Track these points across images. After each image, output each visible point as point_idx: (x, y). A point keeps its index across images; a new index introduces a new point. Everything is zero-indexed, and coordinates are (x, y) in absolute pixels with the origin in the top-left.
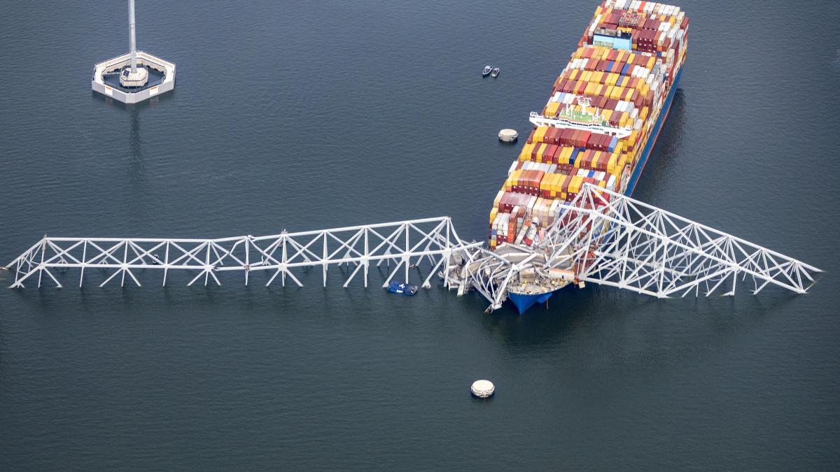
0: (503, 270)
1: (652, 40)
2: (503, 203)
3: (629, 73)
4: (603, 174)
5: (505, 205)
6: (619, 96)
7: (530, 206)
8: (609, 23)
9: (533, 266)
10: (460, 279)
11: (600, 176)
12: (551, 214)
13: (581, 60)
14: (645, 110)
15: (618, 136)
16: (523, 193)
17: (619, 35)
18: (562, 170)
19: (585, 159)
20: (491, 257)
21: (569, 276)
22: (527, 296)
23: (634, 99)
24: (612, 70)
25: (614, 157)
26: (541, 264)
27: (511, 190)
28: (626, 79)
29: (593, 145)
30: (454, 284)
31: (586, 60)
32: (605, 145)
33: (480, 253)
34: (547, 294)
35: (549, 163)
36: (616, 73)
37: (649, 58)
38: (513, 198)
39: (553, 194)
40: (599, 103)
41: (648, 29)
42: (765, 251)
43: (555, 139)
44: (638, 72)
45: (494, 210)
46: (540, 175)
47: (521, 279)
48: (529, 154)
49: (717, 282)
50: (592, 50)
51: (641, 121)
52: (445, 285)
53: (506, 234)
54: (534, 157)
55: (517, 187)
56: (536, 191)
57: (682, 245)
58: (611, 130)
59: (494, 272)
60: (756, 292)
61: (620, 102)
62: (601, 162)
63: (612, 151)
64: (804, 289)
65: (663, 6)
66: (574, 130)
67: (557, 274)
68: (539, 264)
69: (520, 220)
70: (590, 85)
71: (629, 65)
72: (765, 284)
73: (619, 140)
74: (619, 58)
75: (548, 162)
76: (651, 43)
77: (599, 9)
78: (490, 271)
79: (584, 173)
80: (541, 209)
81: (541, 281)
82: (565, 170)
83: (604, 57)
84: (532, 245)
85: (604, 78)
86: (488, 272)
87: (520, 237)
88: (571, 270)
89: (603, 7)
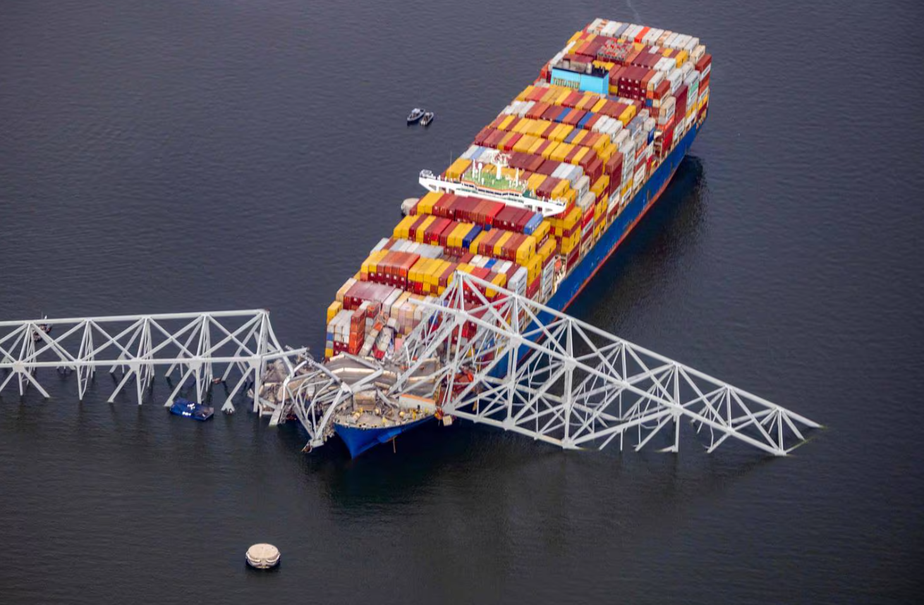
0: (330, 391)
1: (640, 82)
2: (349, 296)
3: (588, 125)
4: (508, 265)
5: (352, 299)
6: (563, 156)
7: (388, 302)
8: (583, 54)
9: (374, 389)
10: (277, 402)
11: (504, 267)
12: (417, 317)
13: (524, 102)
14: (604, 180)
15: (545, 214)
16: (384, 284)
17: (589, 71)
18: (451, 254)
19: (486, 241)
20: (320, 371)
21: (429, 407)
22: (359, 429)
23: (585, 162)
24: (564, 120)
25: (530, 241)
26: (388, 386)
27: (366, 277)
28: (583, 133)
29: (502, 222)
30: (268, 409)
31: (531, 104)
32: (521, 223)
33: (307, 364)
34: (391, 429)
35: (434, 243)
36: (570, 124)
37: (626, 106)
38: (368, 289)
39: (426, 288)
40: (529, 164)
41: (639, 65)
42: (730, 390)
43: (448, 211)
44: (605, 125)
45: (335, 305)
46: (411, 259)
47: (356, 406)
48: (407, 229)
49: (652, 430)
50: (545, 91)
51: (591, 196)
52: (255, 410)
53: (347, 340)
54: (412, 234)
55: (376, 275)
56: (402, 283)
57: (603, 375)
58: (535, 203)
59: (318, 394)
60: (711, 450)
61: (563, 165)
62: (508, 247)
63: (530, 233)
64: (785, 449)
65: (675, 35)
66: (480, 200)
67: (409, 402)
68: (385, 385)
69: (369, 321)
70: (525, 138)
71: (593, 114)
72: (724, 438)
73: (543, 219)
74: (581, 104)
75: (432, 242)
76: (638, 86)
77: (578, 34)
78: (313, 392)
79: (480, 261)
80: (404, 308)
81: (386, 410)
82: (454, 255)
83: (560, 101)
84: (384, 359)
85: (550, 130)
86: (310, 393)
87: (367, 347)
88: (432, 397)
89: (585, 32)
